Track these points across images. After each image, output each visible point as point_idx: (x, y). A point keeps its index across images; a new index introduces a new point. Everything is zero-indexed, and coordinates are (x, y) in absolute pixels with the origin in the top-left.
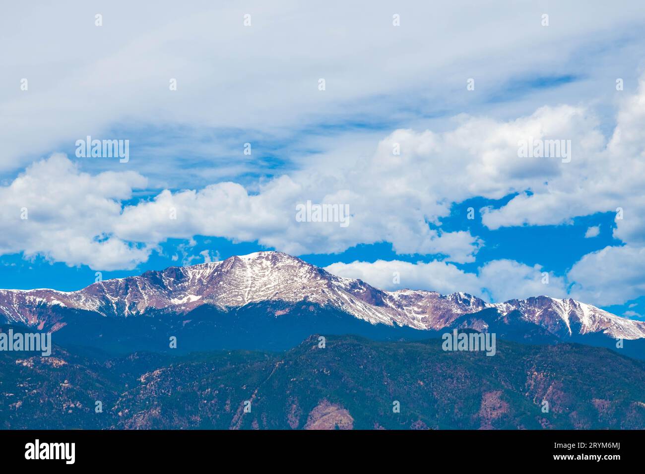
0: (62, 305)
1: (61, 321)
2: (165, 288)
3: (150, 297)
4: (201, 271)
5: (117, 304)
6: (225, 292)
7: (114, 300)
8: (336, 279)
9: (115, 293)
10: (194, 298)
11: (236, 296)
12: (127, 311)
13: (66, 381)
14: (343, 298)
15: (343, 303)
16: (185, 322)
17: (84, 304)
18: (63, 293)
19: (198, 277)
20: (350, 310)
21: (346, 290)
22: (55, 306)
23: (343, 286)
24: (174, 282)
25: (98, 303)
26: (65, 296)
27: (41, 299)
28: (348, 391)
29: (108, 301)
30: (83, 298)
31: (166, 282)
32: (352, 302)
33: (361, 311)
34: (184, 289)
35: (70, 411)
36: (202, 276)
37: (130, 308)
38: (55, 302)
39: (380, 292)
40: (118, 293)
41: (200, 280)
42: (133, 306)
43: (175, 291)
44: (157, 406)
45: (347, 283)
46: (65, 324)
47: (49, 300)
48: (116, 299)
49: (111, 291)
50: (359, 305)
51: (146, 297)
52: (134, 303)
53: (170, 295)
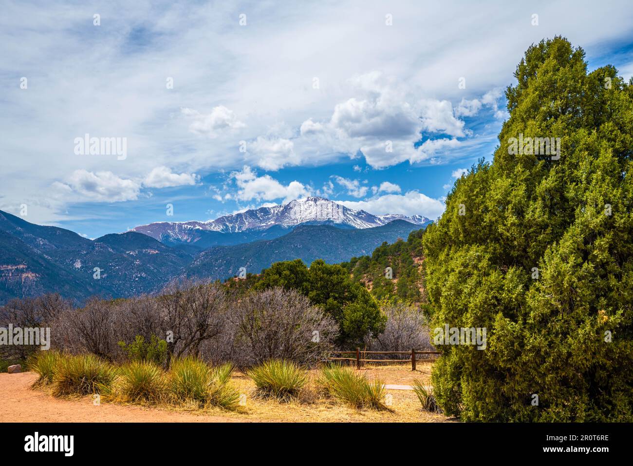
0: (201, 228)
1: (198, 237)
2: (259, 219)
3: (249, 223)
4: (278, 209)
5: (231, 227)
6: (288, 218)
7: (230, 225)
8: (350, 210)
9: (231, 222)
10: (273, 222)
11: (293, 220)
12: (237, 231)
13: (138, 260)
14: (350, 218)
15: (349, 221)
16: (263, 234)
17: (214, 228)
18: (203, 223)
19: (276, 212)
20: (353, 224)
21: (355, 215)
22: (197, 229)
23: (354, 214)
24: (263, 215)
25: (222, 227)
26: (204, 224)
27: (190, 226)
28: (313, 258)
29: (227, 226)
30: (214, 225)
31: (259, 215)
32: (355, 220)
33: (359, 225)
34: (269, 219)
35: (137, 279)
36: (278, 211)
37: (238, 229)
38: (198, 227)
39: (374, 216)
40: (232, 221)
41: (277, 213)
42: (240, 228)
43: (264, 220)
44: (185, 272)
45: (356, 212)
46: (200, 238)
47: (195, 226)
48: (231, 225)
49: (228, 221)
50: (359, 221)
51: (247, 223)
52: (241, 227)
53: (261, 222)
